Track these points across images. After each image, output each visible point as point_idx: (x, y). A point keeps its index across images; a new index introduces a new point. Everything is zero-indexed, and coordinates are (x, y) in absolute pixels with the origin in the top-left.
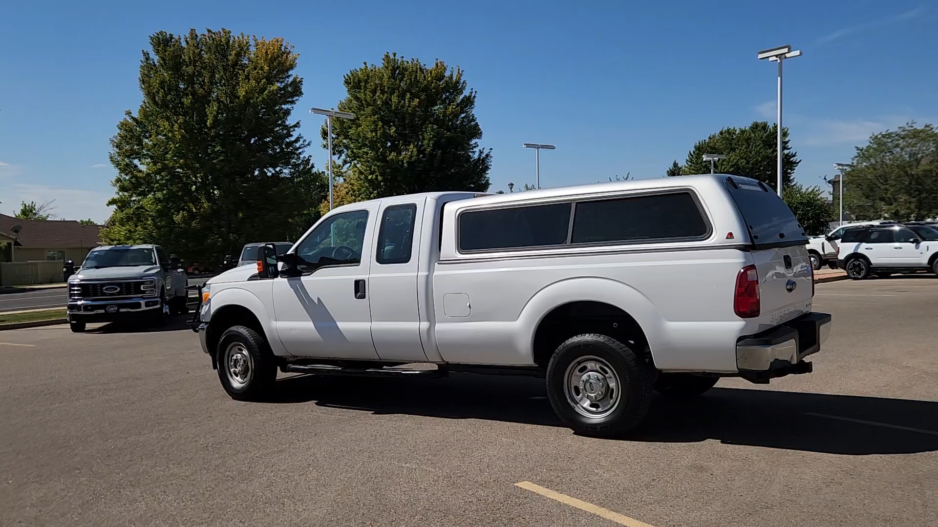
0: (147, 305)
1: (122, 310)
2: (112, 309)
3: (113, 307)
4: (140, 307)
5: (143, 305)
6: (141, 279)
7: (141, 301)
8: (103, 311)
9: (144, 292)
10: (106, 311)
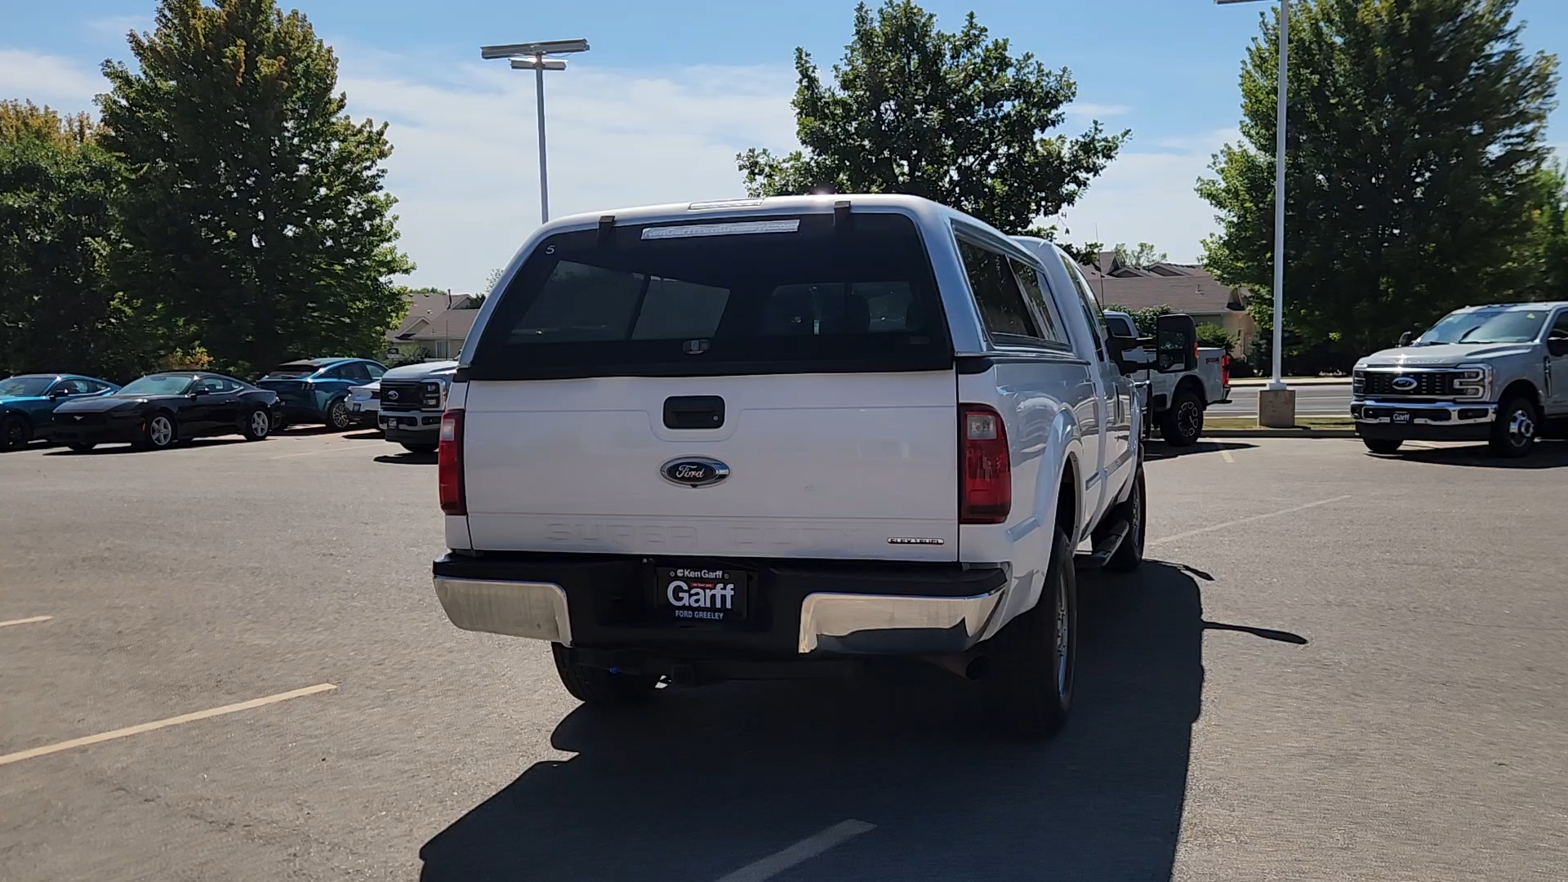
0: (1463, 414)
1: (1417, 421)
2: (1402, 418)
3: (1404, 414)
4: (1449, 418)
5: (1455, 415)
6: (1455, 368)
7: (1450, 409)
8: (1387, 420)
9: (1461, 392)
10: (1392, 420)
